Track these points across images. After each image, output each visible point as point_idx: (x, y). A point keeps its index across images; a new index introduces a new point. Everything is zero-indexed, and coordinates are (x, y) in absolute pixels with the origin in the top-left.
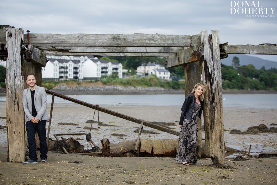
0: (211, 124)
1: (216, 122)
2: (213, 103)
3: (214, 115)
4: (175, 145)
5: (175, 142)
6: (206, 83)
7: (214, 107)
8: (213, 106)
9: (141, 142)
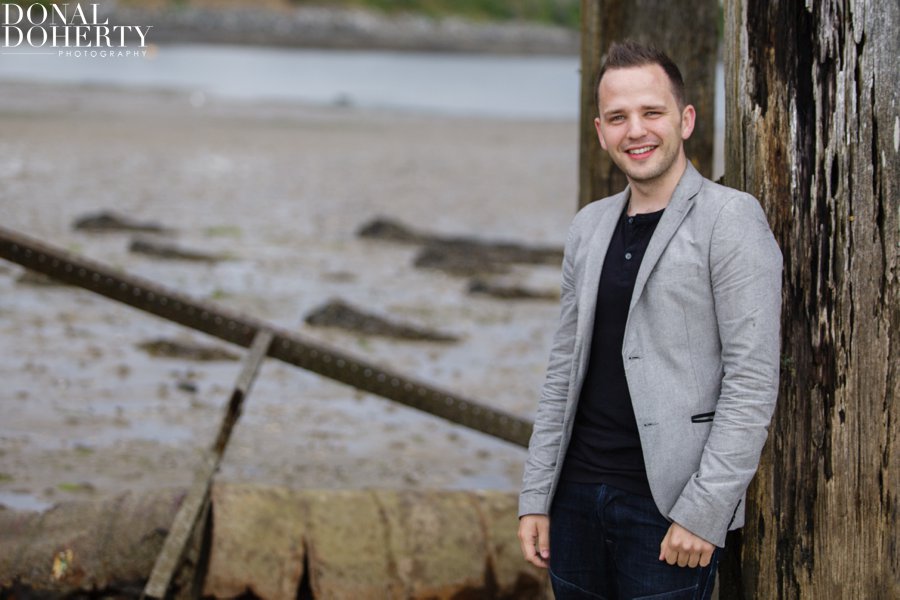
0: (791, 521)
1: (840, 498)
2: (814, 310)
3: (817, 425)
4: (491, 546)
5: (489, 520)
6: (760, 97)
7: (828, 349)
8: (816, 340)
9: (218, 512)
